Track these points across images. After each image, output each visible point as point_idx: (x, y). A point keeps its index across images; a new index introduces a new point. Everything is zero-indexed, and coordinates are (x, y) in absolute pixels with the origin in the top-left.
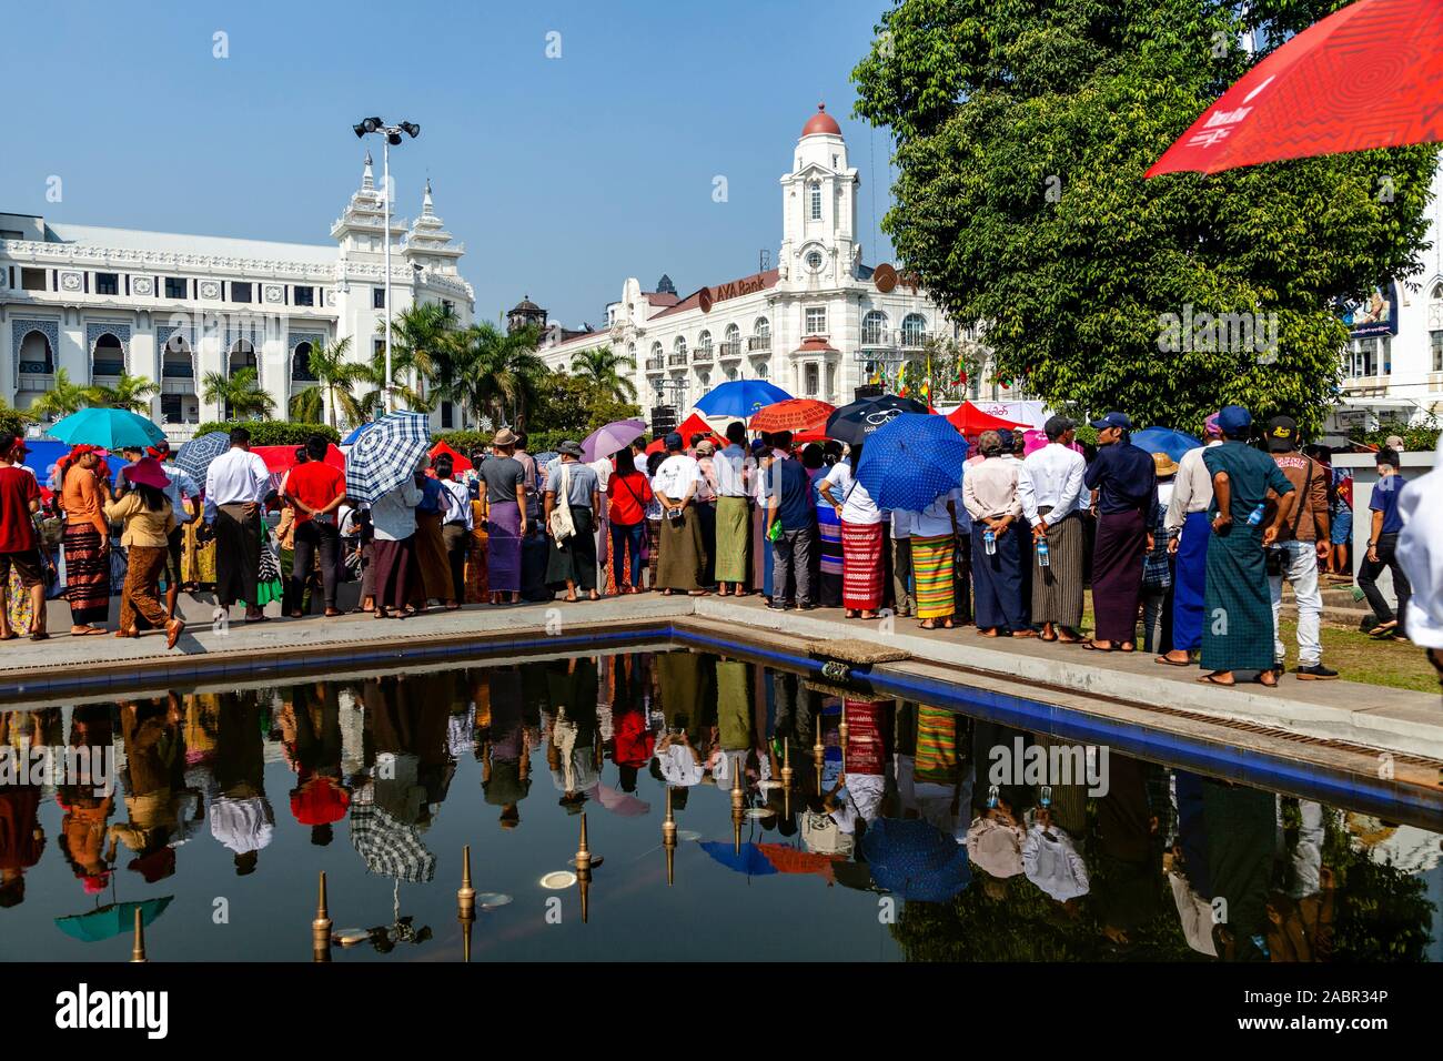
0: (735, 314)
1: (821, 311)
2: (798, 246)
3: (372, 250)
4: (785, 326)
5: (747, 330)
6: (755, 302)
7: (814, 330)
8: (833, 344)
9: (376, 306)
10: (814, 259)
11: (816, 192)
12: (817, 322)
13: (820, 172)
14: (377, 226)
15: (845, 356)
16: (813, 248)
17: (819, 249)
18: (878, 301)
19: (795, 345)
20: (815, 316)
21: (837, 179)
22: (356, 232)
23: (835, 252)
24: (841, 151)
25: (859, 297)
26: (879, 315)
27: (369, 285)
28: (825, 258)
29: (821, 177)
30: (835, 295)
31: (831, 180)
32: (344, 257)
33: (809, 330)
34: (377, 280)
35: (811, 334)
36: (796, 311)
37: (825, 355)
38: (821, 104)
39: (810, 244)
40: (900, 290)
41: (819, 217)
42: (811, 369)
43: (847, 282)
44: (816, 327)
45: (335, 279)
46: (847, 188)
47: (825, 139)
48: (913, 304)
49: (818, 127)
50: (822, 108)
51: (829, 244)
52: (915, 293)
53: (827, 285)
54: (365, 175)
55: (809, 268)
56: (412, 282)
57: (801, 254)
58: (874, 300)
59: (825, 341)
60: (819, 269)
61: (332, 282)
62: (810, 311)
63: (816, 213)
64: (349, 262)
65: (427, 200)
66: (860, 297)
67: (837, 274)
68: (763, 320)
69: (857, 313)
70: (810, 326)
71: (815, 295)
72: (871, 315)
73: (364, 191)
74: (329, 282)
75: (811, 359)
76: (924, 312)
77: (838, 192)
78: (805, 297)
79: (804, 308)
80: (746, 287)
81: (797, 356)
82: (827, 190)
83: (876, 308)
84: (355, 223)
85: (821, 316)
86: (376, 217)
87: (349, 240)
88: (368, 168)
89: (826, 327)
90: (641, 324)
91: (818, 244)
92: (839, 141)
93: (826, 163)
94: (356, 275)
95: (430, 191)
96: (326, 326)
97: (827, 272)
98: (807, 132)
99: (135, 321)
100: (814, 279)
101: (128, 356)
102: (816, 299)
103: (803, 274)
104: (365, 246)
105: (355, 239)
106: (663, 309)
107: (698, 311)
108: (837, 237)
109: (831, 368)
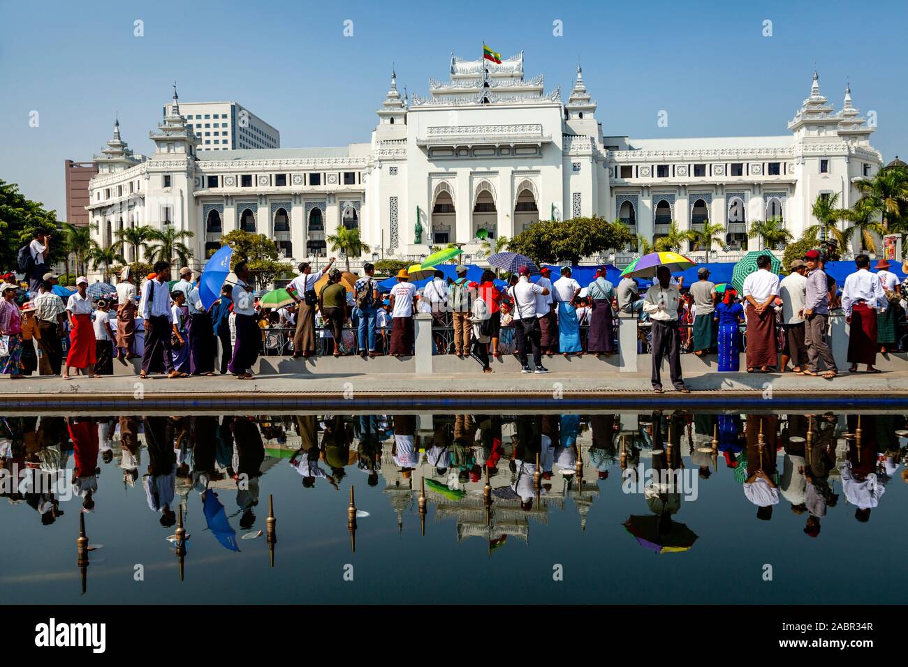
3: (819, 135)
9: (822, 172)
14: (823, 119)
22: (808, 125)
27: (817, 158)
32: (801, 141)
34: (823, 154)
45: (795, 156)
54: (813, 86)
56: (847, 154)
61: (793, 158)
64: (805, 145)
65: (848, 97)
73: (813, 97)
74: (790, 159)
84: (809, 118)
86: (822, 113)
87: (803, 130)
88: (815, 82)
94: (810, 152)
95: (849, 92)
96: (788, 187)
99: (678, 192)
101: (673, 213)
104: (814, 133)
105: (808, 129)
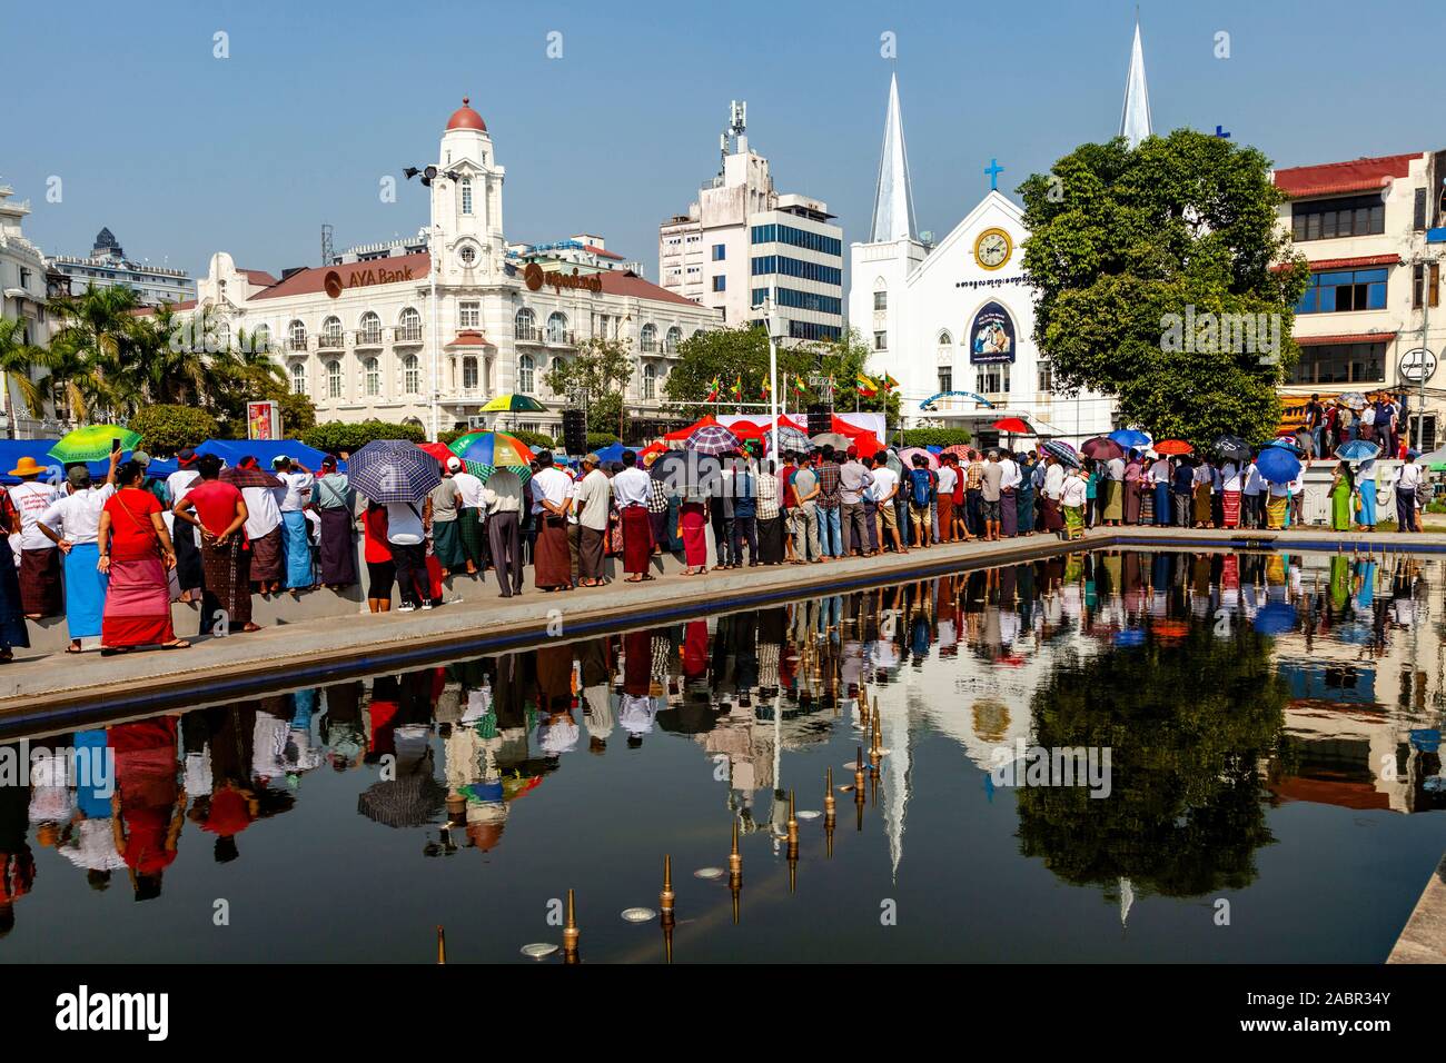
0: (375, 302)
1: (475, 305)
2: (452, 239)
4: (439, 318)
5: (390, 319)
6: (403, 292)
7: (467, 324)
8: (489, 338)
10: (468, 253)
11: (467, 186)
12: (470, 317)
13: (472, 167)
15: (500, 351)
16: (467, 243)
17: (473, 244)
18: (528, 299)
19: (450, 338)
20: (469, 309)
21: (489, 176)
23: (489, 248)
24: (489, 148)
25: (511, 293)
26: (526, 311)
28: (479, 253)
29: (472, 173)
30: (491, 291)
31: (484, 177)
33: (463, 324)
35: (465, 328)
36: (451, 305)
37: (484, 349)
38: (466, 98)
39: (463, 239)
40: (546, 289)
41: (470, 212)
42: (470, 363)
43: (501, 279)
44: (470, 320)
46: (497, 185)
47: (474, 135)
48: (557, 303)
49: (464, 121)
50: (466, 102)
51: (483, 239)
52: (558, 292)
53: (482, 281)
55: (463, 263)
57: (454, 247)
58: (525, 298)
59: (479, 336)
60: (474, 264)
62: (463, 305)
63: (467, 208)
66: (514, 294)
67: (488, 271)
68: (410, 310)
69: (511, 309)
70: (464, 318)
71: (470, 289)
72: (520, 312)
75: (470, 353)
76: (566, 311)
77: (489, 188)
78: (459, 291)
79: (458, 303)
80: (387, 276)
81: (455, 349)
82: (478, 186)
83: (526, 305)
85: (474, 310)
89: (480, 321)
90: (239, 303)
91: (472, 239)
92: (485, 138)
93: (476, 159)
97: (481, 267)
98: (452, 125)
100: (469, 274)
102: (470, 293)
103: (456, 267)
106: (264, 288)
107: (324, 295)
108: (491, 234)
109: (488, 362)
